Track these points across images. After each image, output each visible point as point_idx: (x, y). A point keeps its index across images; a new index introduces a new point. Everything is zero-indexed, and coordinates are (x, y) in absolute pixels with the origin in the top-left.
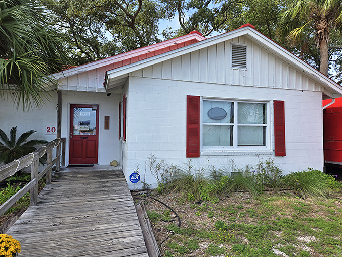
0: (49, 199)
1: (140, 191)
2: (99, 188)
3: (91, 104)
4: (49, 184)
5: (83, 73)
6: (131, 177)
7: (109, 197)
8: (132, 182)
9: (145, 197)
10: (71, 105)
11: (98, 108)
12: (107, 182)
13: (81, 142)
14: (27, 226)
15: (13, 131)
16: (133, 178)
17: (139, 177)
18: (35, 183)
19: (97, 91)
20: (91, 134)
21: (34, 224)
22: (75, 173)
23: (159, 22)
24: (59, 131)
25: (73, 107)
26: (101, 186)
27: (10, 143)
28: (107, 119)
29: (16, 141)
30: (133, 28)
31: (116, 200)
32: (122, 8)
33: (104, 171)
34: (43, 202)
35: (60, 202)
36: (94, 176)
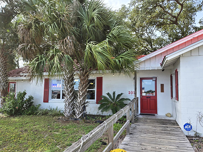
0: (135, 132)
1: (193, 137)
2: (163, 130)
3: (151, 77)
4: (133, 123)
5: (148, 59)
6: (184, 126)
7: (171, 138)
8: (186, 130)
9: (198, 142)
10: (140, 78)
11: (156, 79)
12: (167, 127)
13: (146, 100)
14: (128, 147)
15: (114, 93)
16: (186, 127)
17: (191, 127)
18: (129, 123)
19: (156, 69)
20: (153, 95)
21: (131, 146)
22: (145, 119)
23: (196, 15)
24: (135, 94)
25: (141, 79)
26: (164, 129)
27: (113, 100)
28: (162, 86)
29: (115, 98)
30: (177, 24)
31: (177, 141)
32: (169, 13)
33: (163, 120)
34: (133, 134)
35: (142, 136)
36: (157, 122)
